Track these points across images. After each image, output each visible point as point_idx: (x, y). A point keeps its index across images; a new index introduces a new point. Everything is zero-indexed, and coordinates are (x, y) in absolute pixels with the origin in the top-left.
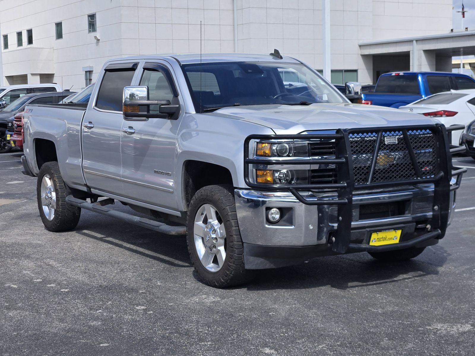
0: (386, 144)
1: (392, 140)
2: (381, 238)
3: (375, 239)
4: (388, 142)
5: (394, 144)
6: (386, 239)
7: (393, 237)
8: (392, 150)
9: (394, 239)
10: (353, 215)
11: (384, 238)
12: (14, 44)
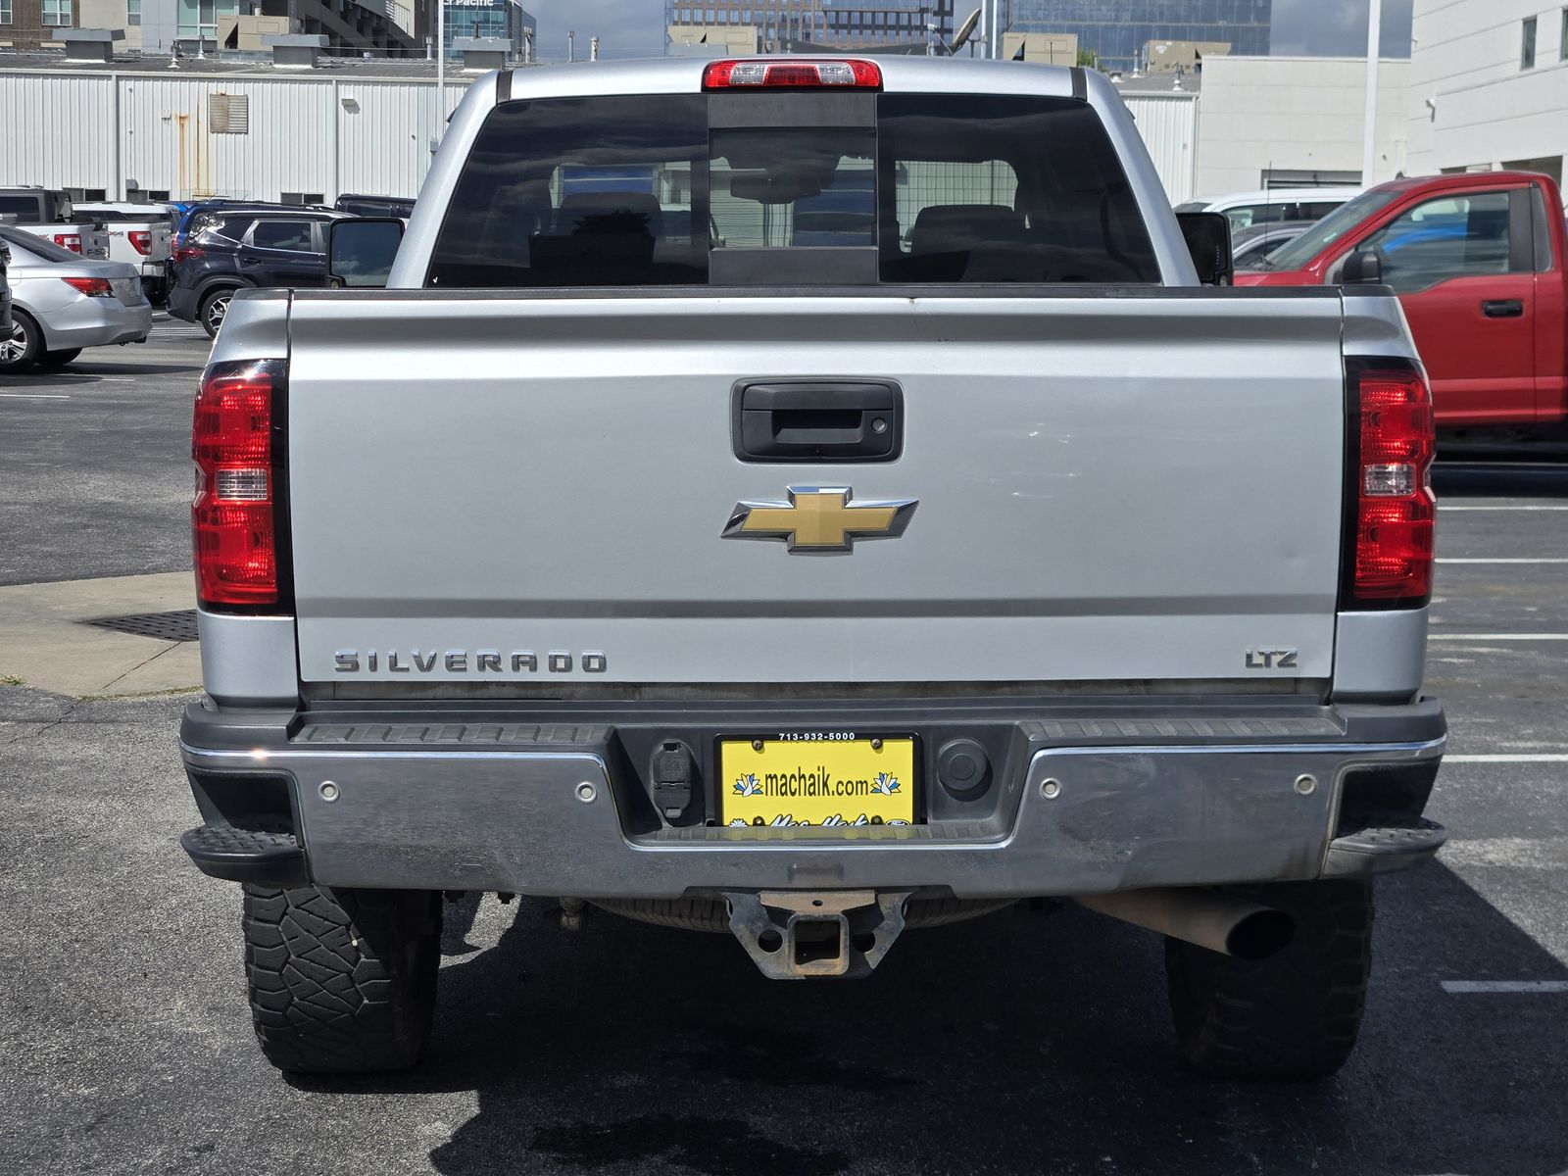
12: (1554, 50)
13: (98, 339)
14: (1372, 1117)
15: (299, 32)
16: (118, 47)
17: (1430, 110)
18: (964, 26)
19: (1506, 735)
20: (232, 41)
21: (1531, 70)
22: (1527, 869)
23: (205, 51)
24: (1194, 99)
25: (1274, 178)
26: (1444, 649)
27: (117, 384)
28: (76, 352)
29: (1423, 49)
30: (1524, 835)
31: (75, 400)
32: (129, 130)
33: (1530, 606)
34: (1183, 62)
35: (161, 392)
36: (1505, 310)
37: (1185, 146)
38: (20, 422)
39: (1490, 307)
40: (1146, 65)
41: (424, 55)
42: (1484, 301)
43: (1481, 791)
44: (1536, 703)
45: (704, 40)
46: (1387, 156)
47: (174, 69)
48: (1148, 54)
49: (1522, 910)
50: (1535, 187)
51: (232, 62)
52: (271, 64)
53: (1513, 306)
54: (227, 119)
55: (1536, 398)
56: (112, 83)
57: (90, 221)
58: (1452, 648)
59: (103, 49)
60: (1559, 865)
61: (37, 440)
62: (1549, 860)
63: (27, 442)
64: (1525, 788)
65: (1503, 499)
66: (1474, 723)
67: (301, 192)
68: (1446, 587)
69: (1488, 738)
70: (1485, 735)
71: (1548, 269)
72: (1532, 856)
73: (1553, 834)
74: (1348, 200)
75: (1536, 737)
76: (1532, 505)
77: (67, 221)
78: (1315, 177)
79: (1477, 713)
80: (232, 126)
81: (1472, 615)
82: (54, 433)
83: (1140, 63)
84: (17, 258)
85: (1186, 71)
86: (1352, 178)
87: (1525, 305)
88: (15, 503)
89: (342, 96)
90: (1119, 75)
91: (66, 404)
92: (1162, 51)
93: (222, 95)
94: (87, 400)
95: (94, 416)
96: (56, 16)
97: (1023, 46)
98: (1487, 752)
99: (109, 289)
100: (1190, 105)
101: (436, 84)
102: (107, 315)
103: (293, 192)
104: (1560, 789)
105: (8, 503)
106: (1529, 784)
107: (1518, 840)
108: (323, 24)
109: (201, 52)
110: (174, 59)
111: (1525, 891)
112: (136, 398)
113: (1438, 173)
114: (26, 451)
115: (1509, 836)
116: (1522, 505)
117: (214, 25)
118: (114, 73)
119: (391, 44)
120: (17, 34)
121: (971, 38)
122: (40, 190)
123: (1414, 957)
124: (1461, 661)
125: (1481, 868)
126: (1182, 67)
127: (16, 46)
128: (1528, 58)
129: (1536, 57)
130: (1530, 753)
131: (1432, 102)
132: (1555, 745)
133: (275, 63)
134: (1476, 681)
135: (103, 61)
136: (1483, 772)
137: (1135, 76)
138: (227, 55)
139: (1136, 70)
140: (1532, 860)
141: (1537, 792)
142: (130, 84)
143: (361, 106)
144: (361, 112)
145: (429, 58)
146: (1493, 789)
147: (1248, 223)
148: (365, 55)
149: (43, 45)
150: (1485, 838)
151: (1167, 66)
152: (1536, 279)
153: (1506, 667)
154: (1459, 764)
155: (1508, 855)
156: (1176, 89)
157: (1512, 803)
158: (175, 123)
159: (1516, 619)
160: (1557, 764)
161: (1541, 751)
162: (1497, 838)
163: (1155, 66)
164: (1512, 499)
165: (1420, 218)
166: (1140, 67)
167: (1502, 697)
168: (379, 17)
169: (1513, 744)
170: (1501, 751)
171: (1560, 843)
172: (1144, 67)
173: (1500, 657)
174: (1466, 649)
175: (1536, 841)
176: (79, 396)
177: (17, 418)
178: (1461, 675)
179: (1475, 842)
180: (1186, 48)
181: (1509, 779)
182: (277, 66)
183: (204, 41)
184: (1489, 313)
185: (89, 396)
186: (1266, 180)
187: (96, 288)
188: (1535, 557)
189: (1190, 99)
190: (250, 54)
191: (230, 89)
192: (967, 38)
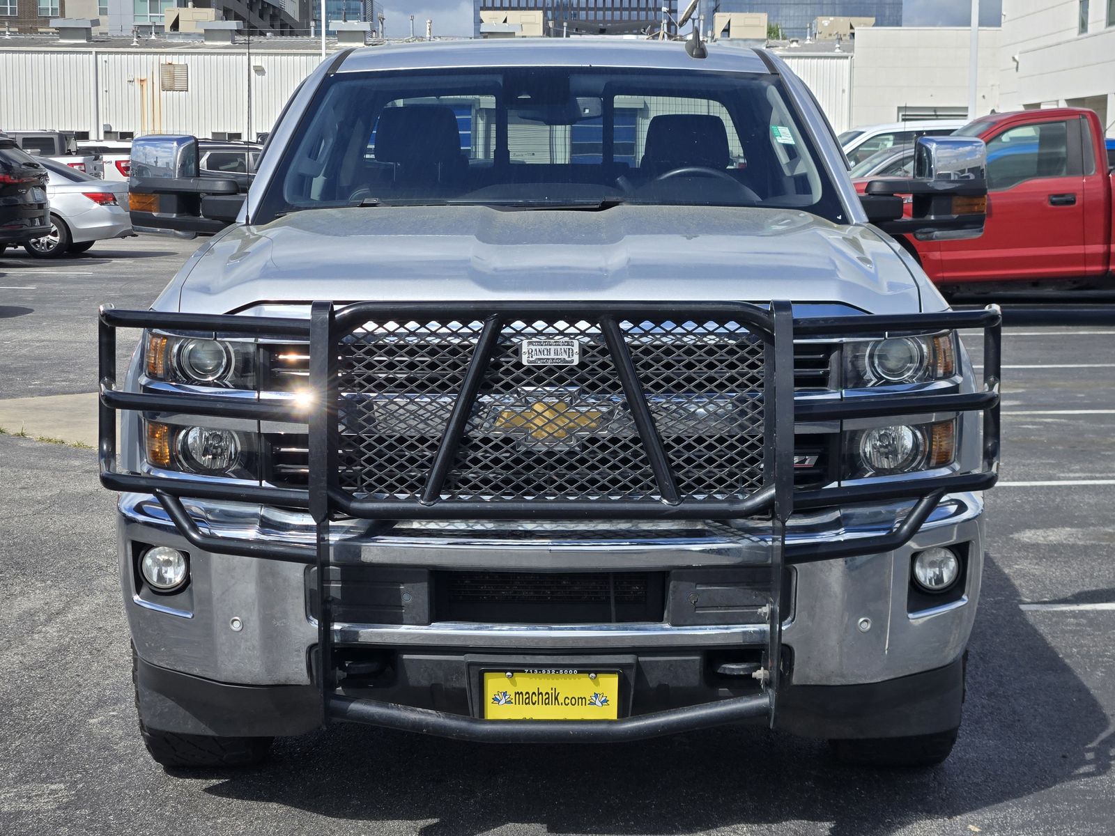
0: (525, 362)
1: (552, 352)
2: (534, 693)
3: (505, 694)
4: (535, 357)
5: (561, 368)
6: (556, 698)
7: (588, 695)
8: (593, 386)
9: (591, 703)
10: (403, 604)
11: (547, 693)
12: (1101, 21)
13: (107, 234)
14: (977, 674)
15: (222, 19)
16: (95, 31)
17: (1016, 63)
18: (688, 9)
19: (1062, 470)
20: (175, 26)
21: (1085, 35)
22: (1073, 545)
23: (156, 33)
24: (850, 58)
25: (907, 114)
26: (1024, 420)
27: (123, 265)
28: (91, 243)
29: (1011, 20)
30: (1072, 526)
31: (97, 275)
32: (105, 89)
33: (1080, 393)
34: (841, 32)
35: (153, 269)
36: (1063, 200)
37: (843, 91)
38: (64, 290)
39: (1054, 199)
40: (816, 34)
41: (308, 34)
42: (1049, 195)
43: (1045, 501)
44: (1082, 451)
45: (505, 21)
46: (986, 96)
47: (136, 47)
48: (816, 26)
49: (1069, 567)
50: (1083, 118)
51: (175, 41)
52: (202, 42)
53: (1069, 198)
54: (173, 81)
55: (1086, 259)
56: (92, 57)
57: (90, 154)
58: (1029, 420)
59: (86, 33)
60: (1093, 542)
61: (79, 301)
62: (1087, 540)
63: (73, 303)
64: (1074, 500)
65: (1064, 327)
66: (1042, 463)
67: (226, 131)
68: (1025, 383)
69: (1051, 472)
70: (1049, 470)
71: (1093, 173)
72: (1077, 537)
73: (1090, 525)
74: (959, 128)
75: (1082, 470)
76: (1084, 330)
77: (74, 154)
78: (935, 111)
79: (1044, 457)
80: (177, 86)
81: (1042, 400)
82: (88, 298)
83: (811, 32)
84: (53, 180)
85: (843, 38)
86: (960, 113)
87: (1077, 198)
88: (76, 342)
89: (253, 64)
90: (797, 41)
91: (92, 278)
92: (826, 24)
93: (169, 64)
94: (105, 276)
95: (112, 285)
96: (48, 9)
97: (729, 22)
98: (1050, 479)
99: (114, 200)
100: (847, 62)
101: (320, 55)
102: (114, 217)
103: (220, 131)
104: (1096, 500)
105: (71, 342)
106: (1076, 497)
107: (1068, 529)
108: (235, 13)
109: (153, 33)
110: (135, 39)
111: (1072, 557)
112: (136, 273)
113: (1022, 109)
114: (74, 308)
115: (1063, 527)
116: (1077, 331)
117: (159, 15)
118: (94, 50)
119: (283, 25)
120: (21, 23)
121: (692, 17)
122: (53, 133)
123: (1003, 593)
124: (1035, 427)
125: (1045, 544)
126: (841, 35)
127: (21, 31)
128: (1083, 26)
129: (1089, 26)
130: (1077, 480)
131: (1017, 58)
132: (1093, 475)
133: (206, 40)
134: (1043, 439)
135: (85, 41)
136: (1048, 491)
137: (808, 42)
138: (171, 36)
139: (808, 37)
140: (1077, 540)
141: (1081, 502)
142: (105, 57)
143: (266, 70)
144: (266, 74)
145: (313, 36)
146: (1053, 501)
147: (890, 145)
148: (268, 34)
149: (40, 30)
150: (1048, 528)
151: (830, 35)
152: (1084, 181)
153: (1063, 430)
154: (1032, 487)
155: (1062, 537)
156: (837, 50)
157: (1065, 508)
158: (137, 84)
159: (1071, 401)
160: (1094, 486)
161: (1084, 479)
162: (1055, 527)
163: (822, 35)
164: (1070, 327)
165: (1008, 140)
166: (811, 36)
167: (1060, 448)
168: (274, 7)
169: (1067, 475)
170: (1059, 479)
171: (1094, 530)
172: (814, 35)
173: (1058, 424)
174: (1038, 420)
175: (1080, 529)
176: (99, 273)
177: (62, 288)
178: (1034, 435)
179: (1041, 530)
180: (844, 22)
181: (1064, 495)
182: (208, 43)
183: (156, 26)
184: (1054, 203)
185: (106, 273)
186: (900, 114)
187: (105, 200)
188: (1085, 363)
189: (847, 58)
190: (187, 35)
191: (175, 60)
192: (689, 17)
